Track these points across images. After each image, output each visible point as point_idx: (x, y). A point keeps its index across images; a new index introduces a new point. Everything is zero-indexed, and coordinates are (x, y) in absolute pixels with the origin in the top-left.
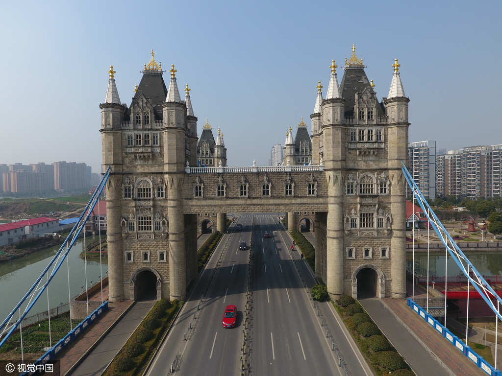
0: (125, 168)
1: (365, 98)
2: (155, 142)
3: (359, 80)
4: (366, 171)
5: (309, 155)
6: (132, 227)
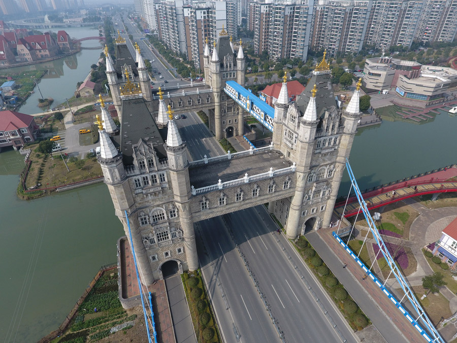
0: (137, 205)
1: (333, 116)
2: (162, 179)
3: (325, 86)
4: (323, 166)
5: (233, 70)
6: (152, 241)
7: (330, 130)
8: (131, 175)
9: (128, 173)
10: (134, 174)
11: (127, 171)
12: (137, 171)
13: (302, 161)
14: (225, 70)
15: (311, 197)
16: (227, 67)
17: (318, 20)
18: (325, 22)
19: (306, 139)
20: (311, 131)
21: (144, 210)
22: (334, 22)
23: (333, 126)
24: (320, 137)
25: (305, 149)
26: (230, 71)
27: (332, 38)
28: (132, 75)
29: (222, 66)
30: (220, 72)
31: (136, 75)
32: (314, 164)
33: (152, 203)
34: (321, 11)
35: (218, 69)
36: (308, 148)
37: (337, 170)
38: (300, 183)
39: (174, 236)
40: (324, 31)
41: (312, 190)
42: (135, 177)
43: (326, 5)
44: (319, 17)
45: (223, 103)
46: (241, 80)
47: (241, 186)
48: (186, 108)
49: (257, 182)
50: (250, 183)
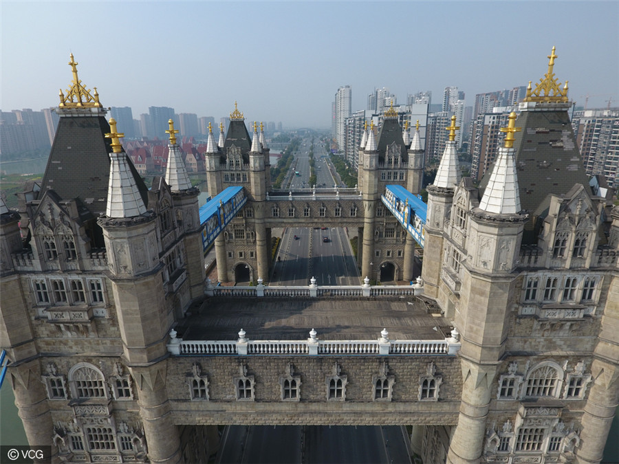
0: (42, 345)
1: (576, 211)
2: (96, 296)
3: (555, 141)
4: (546, 358)
5: (400, 169)
6: (77, 444)
7: (568, 253)
8: (26, 269)
9: (19, 265)
10: (30, 269)
11: (16, 258)
12: (36, 264)
13: (475, 328)
14: (386, 166)
15: (512, 443)
16: (390, 162)
17: (583, 138)
18: (595, 140)
19: (485, 264)
20: (499, 243)
21: (56, 360)
22: (612, 140)
23: (577, 242)
24: (535, 270)
25: (482, 294)
26: (394, 169)
27: (609, 163)
28: (241, 161)
29: (381, 160)
30: (377, 169)
31: (246, 161)
32: (517, 345)
33: (74, 348)
34: (588, 126)
35: (374, 164)
36: (493, 295)
37: (598, 382)
38: (471, 394)
39: (126, 445)
40: (594, 154)
41: (513, 425)
42: (33, 277)
43: (598, 118)
44: (584, 133)
45: (379, 219)
46: (414, 186)
47: (295, 361)
48: (316, 220)
49: (341, 360)
50: (322, 358)
